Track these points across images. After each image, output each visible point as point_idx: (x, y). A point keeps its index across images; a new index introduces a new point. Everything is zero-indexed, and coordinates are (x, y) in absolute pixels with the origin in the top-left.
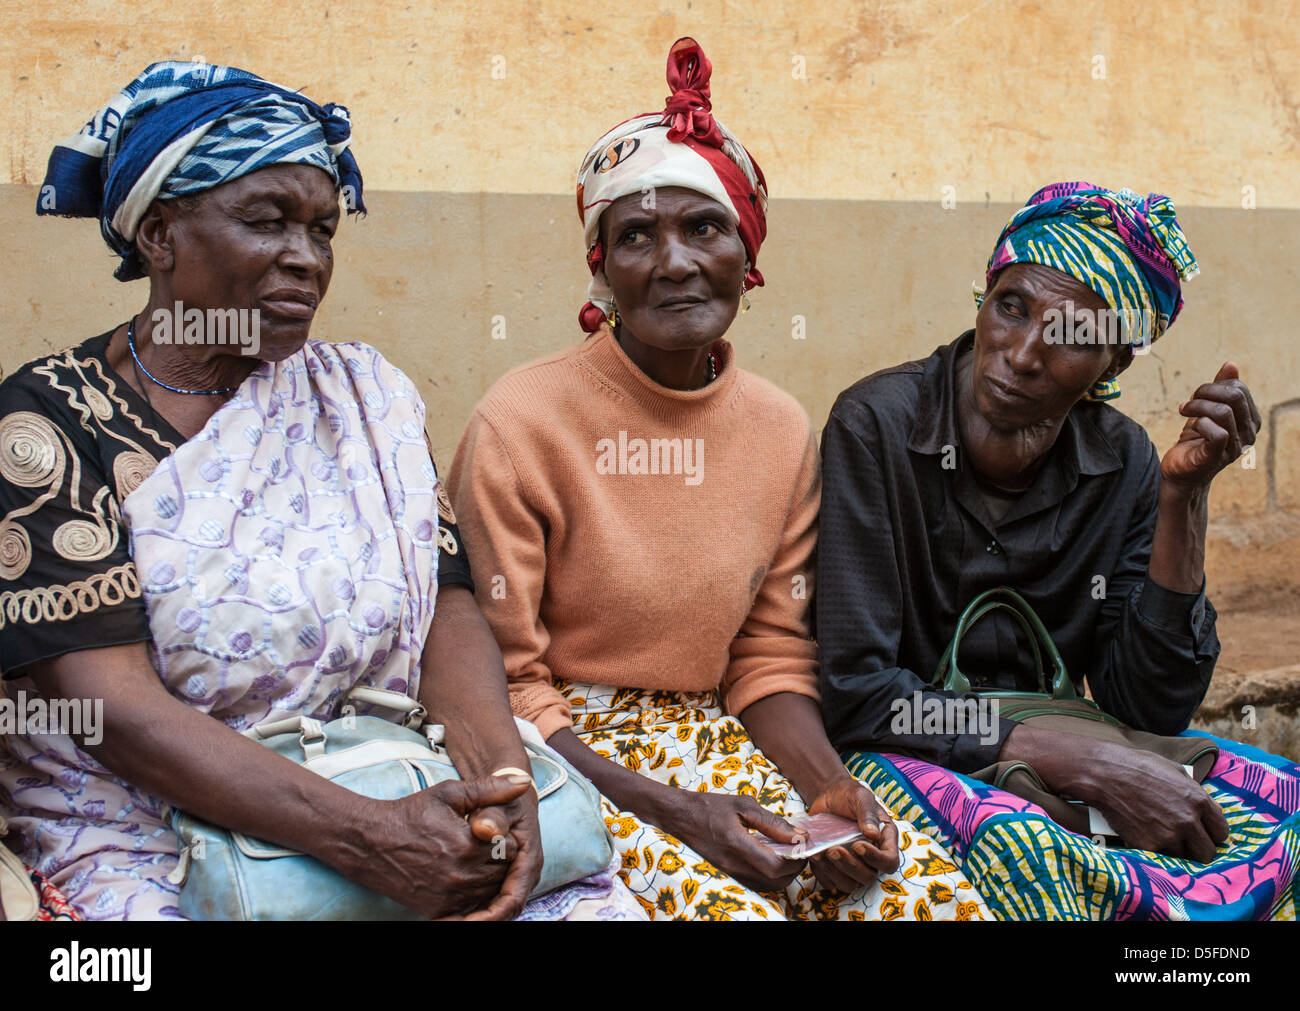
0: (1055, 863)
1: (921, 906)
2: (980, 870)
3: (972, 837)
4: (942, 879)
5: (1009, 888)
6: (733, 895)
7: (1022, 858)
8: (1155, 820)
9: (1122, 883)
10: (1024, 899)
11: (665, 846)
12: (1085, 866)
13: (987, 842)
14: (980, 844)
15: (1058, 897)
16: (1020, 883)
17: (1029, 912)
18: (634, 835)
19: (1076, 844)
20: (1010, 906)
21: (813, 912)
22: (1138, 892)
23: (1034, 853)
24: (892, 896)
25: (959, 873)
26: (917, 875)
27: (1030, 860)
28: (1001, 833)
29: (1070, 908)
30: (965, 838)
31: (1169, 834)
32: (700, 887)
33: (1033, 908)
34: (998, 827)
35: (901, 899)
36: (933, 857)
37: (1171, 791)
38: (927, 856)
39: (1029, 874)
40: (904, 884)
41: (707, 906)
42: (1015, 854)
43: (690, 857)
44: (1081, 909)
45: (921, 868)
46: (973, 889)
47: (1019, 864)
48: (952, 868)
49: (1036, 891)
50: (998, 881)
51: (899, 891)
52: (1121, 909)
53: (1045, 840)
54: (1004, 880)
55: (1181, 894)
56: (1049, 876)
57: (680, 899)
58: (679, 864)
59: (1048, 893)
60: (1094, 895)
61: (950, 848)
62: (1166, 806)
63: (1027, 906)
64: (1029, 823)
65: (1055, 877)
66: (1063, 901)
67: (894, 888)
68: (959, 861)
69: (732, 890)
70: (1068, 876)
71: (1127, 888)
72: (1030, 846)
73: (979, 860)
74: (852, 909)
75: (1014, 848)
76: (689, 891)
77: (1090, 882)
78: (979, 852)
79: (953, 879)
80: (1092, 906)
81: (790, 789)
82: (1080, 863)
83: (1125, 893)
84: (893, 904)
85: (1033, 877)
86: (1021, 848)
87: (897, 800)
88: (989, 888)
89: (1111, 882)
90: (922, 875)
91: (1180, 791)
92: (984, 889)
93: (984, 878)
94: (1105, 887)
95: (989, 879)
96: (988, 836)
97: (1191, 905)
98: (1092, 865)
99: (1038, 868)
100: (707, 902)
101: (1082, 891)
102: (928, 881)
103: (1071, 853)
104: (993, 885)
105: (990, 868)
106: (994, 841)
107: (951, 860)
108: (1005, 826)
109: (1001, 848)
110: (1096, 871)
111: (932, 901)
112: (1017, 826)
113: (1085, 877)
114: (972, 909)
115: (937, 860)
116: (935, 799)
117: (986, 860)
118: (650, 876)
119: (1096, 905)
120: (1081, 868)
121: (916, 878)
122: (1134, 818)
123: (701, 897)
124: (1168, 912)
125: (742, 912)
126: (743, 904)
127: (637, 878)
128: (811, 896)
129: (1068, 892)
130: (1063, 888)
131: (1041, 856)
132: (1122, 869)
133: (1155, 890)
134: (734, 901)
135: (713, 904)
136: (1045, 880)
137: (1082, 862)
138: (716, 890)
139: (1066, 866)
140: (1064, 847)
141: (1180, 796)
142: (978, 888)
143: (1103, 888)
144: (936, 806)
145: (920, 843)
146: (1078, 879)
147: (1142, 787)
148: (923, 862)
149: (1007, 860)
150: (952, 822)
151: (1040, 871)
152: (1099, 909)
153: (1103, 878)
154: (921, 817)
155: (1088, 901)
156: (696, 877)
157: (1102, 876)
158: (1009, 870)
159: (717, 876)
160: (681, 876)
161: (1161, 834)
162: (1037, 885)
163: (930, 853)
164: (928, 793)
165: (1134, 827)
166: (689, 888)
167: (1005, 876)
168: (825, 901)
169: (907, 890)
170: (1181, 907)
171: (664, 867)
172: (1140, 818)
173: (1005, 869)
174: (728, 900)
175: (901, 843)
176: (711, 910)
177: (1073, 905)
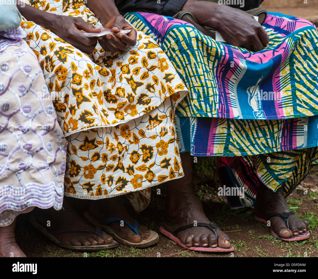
0: (196, 43)
1: (144, 59)
2: (167, 46)
3: (165, 35)
4: (152, 50)
5: (177, 52)
6: (69, 49)
7: (183, 41)
8: (239, 34)
9: (221, 52)
10: (183, 57)
11: (44, 31)
12: (207, 45)
13: (170, 35)
14: (168, 36)
15: (196, 56)
16: (182, 50)
17: (185, 61)
18: (32, 28)
19: (205, 37)
20: (178, 59)
21: (103, 63)
22: (228, 56)
23: (187, 39)
24: (133, 56)
25: (160, 48)
26: (143, 48)
27: (186, 41)
28: (176, 31)
29: (201, 60)
30: (163, 35)
31: (244, 40)
32: (56, 45)
33: (186, 60)
34: (175, 29)
35: (137, 57)
36: (150, 42)
37: (246, 23)
38: (148, 42)
39: (185, 47)
40: (138, 52)
41: (58, 52)
42: (180, 39)
43: (53, 36)
44: (205, 62)
45: (145, 46)
46: (164, 54)
47: (182, 43)
48: (157, 46)
49: (188, 53)
50: (174, 50)
51: (136, 54)
52: (221, 63)
53: (192, 34)
54: (176, 49)
55: (245, 58)
56: (193, 48)
57: (48, 49)
58: (49, 37)
59: (192, 54)
60: (211, 57)
61: (157, 40)
62: (244, 29)
63: (184, 59)
64: (187, 28)
65: (195, 48)
66: (198, 57)
67: (134, 53)
68: (160, 44)
69: (69, 47)
70: (201, 49)
71: (223, 54)
72: (186, 36)
73: (167, 42)
74: (118, 61)
75: (180, 37)
76: (52, 46)
77: (209, 52)
78: (168, 39)
79: (157, 50)
80: (210, 62)
81: (98, 21)
82: (205, 44)
83: (222, 56)
84: (133, 59)
85: (187, 48)
86: (183, 37)
87: (140, 26)
88: (170, 53)
89: (217, 52)
90: (145, 48)
91: (250, 23)
92: (169, 53)
93: (168, 49)
94: (215, 53)
95: (170, 49)
96: (171, 33)
97: (248, 62)
98: (210, 45)
99: (188, 45)
100: (59, 50)
101: (206, 55)
102: (148, 50)
103: (202, 40)
104: (172, 52)
105: (171, 45)
106: (173, 34)
107: (157, 44)
108: (177, 29)
109: (175, 37)
110: (211, 47)
111: (149, 58)
112: (182, 29)
113: (207, 49)
114: (163, 61)
115: (151, 43)
116: (153, 23)
117: (170, 42)
118: (37, 42)
119: (211, 61)
120: (206, 46)
121: (143, 50)
122: (231, 34)
123: (56, 48)
124: (239, 64)
125: (72, 54)
126: (73, 51)
127: (33, 43)
128: (103, 58)
129: (200, 55)
130: (198, 53)
131: (190, 40)
132: (222, 47)
133: (234, 55)
134: (70, 50)
135: (61, 51)
136: (192, 49)
137: (206, 43)
138: (62, 46)
139: (200, 45)
140: (200, 38)
141: (249, 25)
142: (166, 53)
143: (214, 54)
144: (153, 25)
145: (145, 38)
146: (205, 50)
147: (235, 21)
148: (147, 44)
149: (178, 42)
150: (159, 30)
151: (190, 46)
152: (212, 63)
153: (214, 50)
154: (148, 31)
155: (208, 59)
156: (55, 42)
157: (214, 49)
158: (178, 45)
159: (64, 42)
160: (49, 41)
161: (241, 40)
162: (188, 51)
163: (149, 41)
164: (151, 22)
165: (231, 37)
166: (52, 45)
167: (176, 48)
168: (108, 60)
169: (139, 54)
170: (245, 63)
171: (43, 38)
172: (233, 33)
173: (176, 45)
174: (67, 50)
175: (138, 38)
176: (60, 53)
177: (202, 59)
